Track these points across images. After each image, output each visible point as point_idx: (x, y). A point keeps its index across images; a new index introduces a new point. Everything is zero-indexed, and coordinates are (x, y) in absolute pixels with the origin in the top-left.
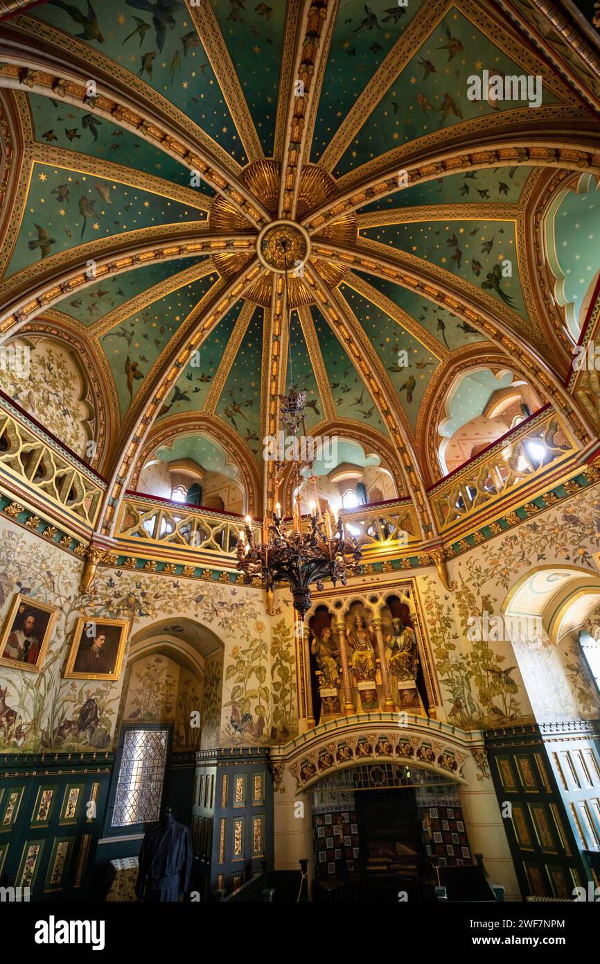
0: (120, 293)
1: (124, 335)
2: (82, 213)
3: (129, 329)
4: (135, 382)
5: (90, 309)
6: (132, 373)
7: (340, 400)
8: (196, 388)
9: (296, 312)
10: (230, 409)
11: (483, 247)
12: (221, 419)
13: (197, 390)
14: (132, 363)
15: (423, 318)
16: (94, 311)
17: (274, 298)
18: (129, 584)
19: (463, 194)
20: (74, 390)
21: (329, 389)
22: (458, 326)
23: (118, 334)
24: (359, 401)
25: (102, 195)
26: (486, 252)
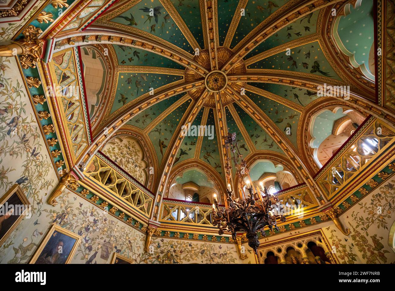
0: (154, 114)
1: (157, 131)
2: (137, 86)
3: (159, 128)
4: (163, 149)
5: (143, 123)
6: (162, 146)
7: (256, 142)
8: (190, 148)
9: (227, 107)
10: (206, 155)
11: (306, 56)
12: (202, 160)
13: (190, 149)
14: (161, 142)
15: (286, 95)
16: (145, 123)
17: (216, 103)
18: (167, 246)
19: (289, 38)
20: (139, 156)
21: (250, 138)
22: (305, 94)
23: (155, 131)
24: (265, 140)
25: (143, 79)
26: (308, 58)
